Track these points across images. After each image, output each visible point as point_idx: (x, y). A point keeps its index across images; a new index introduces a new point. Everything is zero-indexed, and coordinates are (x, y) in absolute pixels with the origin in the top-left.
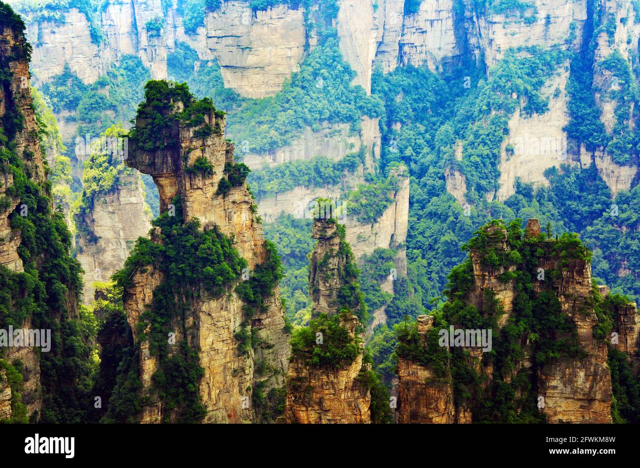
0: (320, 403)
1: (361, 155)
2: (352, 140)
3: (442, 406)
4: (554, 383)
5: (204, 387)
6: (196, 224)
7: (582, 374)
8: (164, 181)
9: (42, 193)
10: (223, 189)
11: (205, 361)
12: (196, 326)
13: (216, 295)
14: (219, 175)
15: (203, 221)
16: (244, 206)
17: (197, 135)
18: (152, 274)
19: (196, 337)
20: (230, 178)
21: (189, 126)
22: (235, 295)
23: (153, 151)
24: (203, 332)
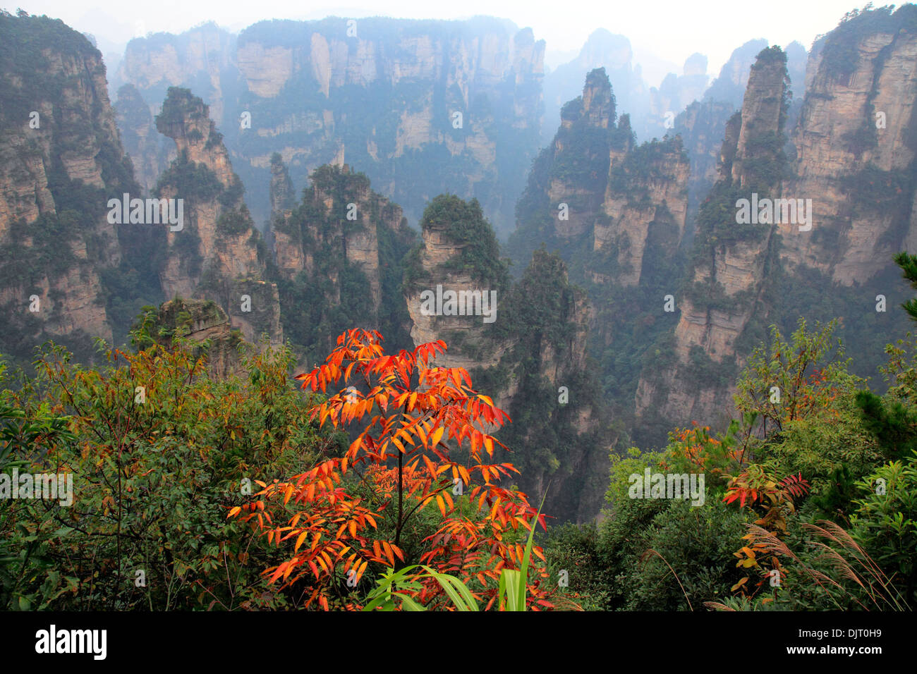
0: (231, 251)
1: (323, 131)
2: (317, 122)
3: (296, 253)
4: (353, 243)
5: (201, 247)
6: (194, 164)
7: (365, 238)
8: (178, 141)
9: (116, 146)
10: (209, 146)
11: (201, 234)
12: (196, 217)
13: (206, 201)
14: (206, 138)
15: (197, 162)
16: (222, 155)
17: (192, 117)
18: (171, 189)
19: (196, 222)
20: (213, 140)
21: (188, 111)
22: (216, 201)
23: (171, 124)
24: (199, 219)
